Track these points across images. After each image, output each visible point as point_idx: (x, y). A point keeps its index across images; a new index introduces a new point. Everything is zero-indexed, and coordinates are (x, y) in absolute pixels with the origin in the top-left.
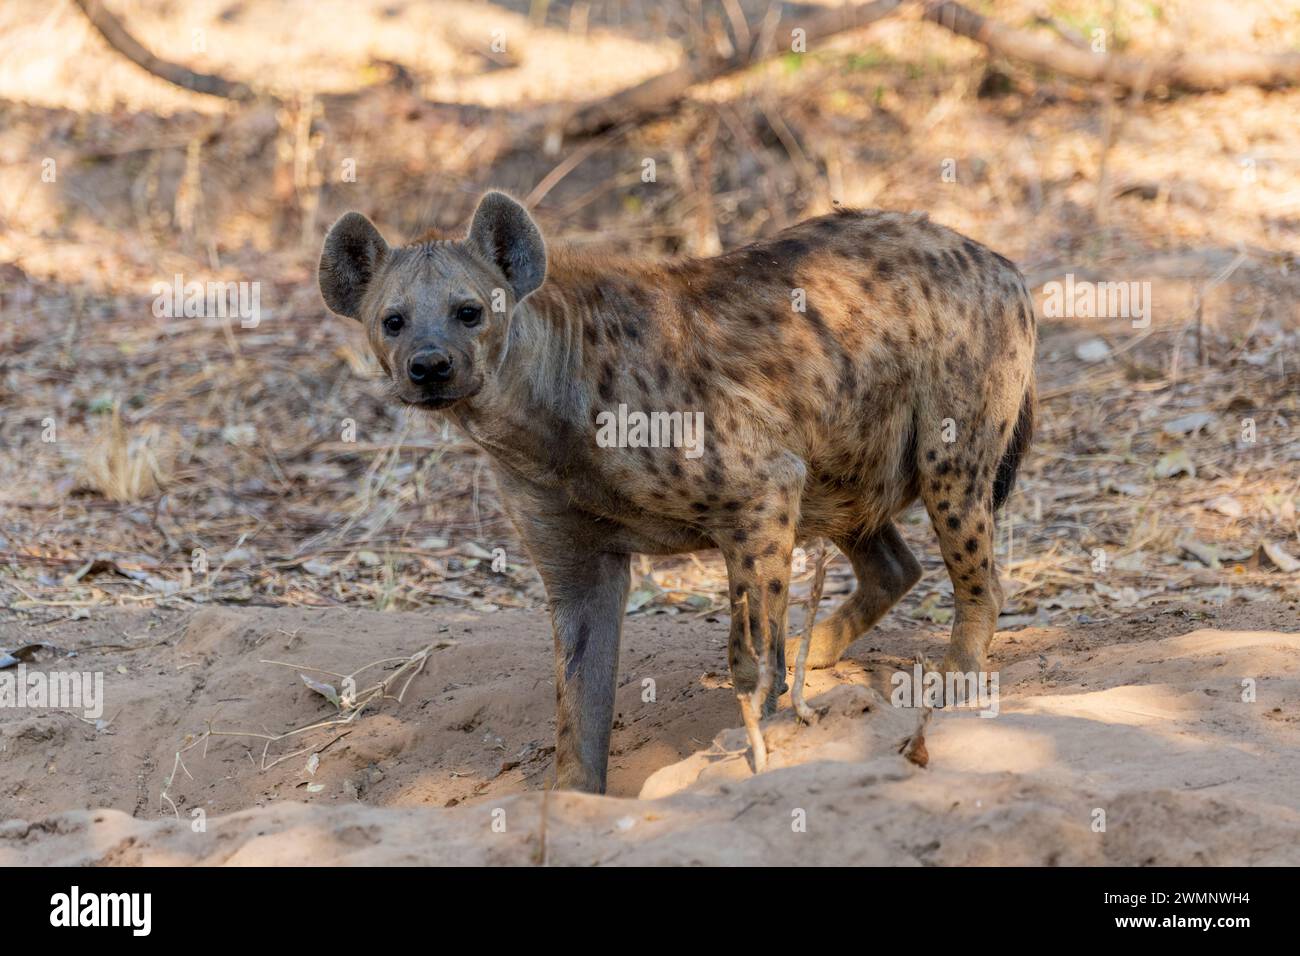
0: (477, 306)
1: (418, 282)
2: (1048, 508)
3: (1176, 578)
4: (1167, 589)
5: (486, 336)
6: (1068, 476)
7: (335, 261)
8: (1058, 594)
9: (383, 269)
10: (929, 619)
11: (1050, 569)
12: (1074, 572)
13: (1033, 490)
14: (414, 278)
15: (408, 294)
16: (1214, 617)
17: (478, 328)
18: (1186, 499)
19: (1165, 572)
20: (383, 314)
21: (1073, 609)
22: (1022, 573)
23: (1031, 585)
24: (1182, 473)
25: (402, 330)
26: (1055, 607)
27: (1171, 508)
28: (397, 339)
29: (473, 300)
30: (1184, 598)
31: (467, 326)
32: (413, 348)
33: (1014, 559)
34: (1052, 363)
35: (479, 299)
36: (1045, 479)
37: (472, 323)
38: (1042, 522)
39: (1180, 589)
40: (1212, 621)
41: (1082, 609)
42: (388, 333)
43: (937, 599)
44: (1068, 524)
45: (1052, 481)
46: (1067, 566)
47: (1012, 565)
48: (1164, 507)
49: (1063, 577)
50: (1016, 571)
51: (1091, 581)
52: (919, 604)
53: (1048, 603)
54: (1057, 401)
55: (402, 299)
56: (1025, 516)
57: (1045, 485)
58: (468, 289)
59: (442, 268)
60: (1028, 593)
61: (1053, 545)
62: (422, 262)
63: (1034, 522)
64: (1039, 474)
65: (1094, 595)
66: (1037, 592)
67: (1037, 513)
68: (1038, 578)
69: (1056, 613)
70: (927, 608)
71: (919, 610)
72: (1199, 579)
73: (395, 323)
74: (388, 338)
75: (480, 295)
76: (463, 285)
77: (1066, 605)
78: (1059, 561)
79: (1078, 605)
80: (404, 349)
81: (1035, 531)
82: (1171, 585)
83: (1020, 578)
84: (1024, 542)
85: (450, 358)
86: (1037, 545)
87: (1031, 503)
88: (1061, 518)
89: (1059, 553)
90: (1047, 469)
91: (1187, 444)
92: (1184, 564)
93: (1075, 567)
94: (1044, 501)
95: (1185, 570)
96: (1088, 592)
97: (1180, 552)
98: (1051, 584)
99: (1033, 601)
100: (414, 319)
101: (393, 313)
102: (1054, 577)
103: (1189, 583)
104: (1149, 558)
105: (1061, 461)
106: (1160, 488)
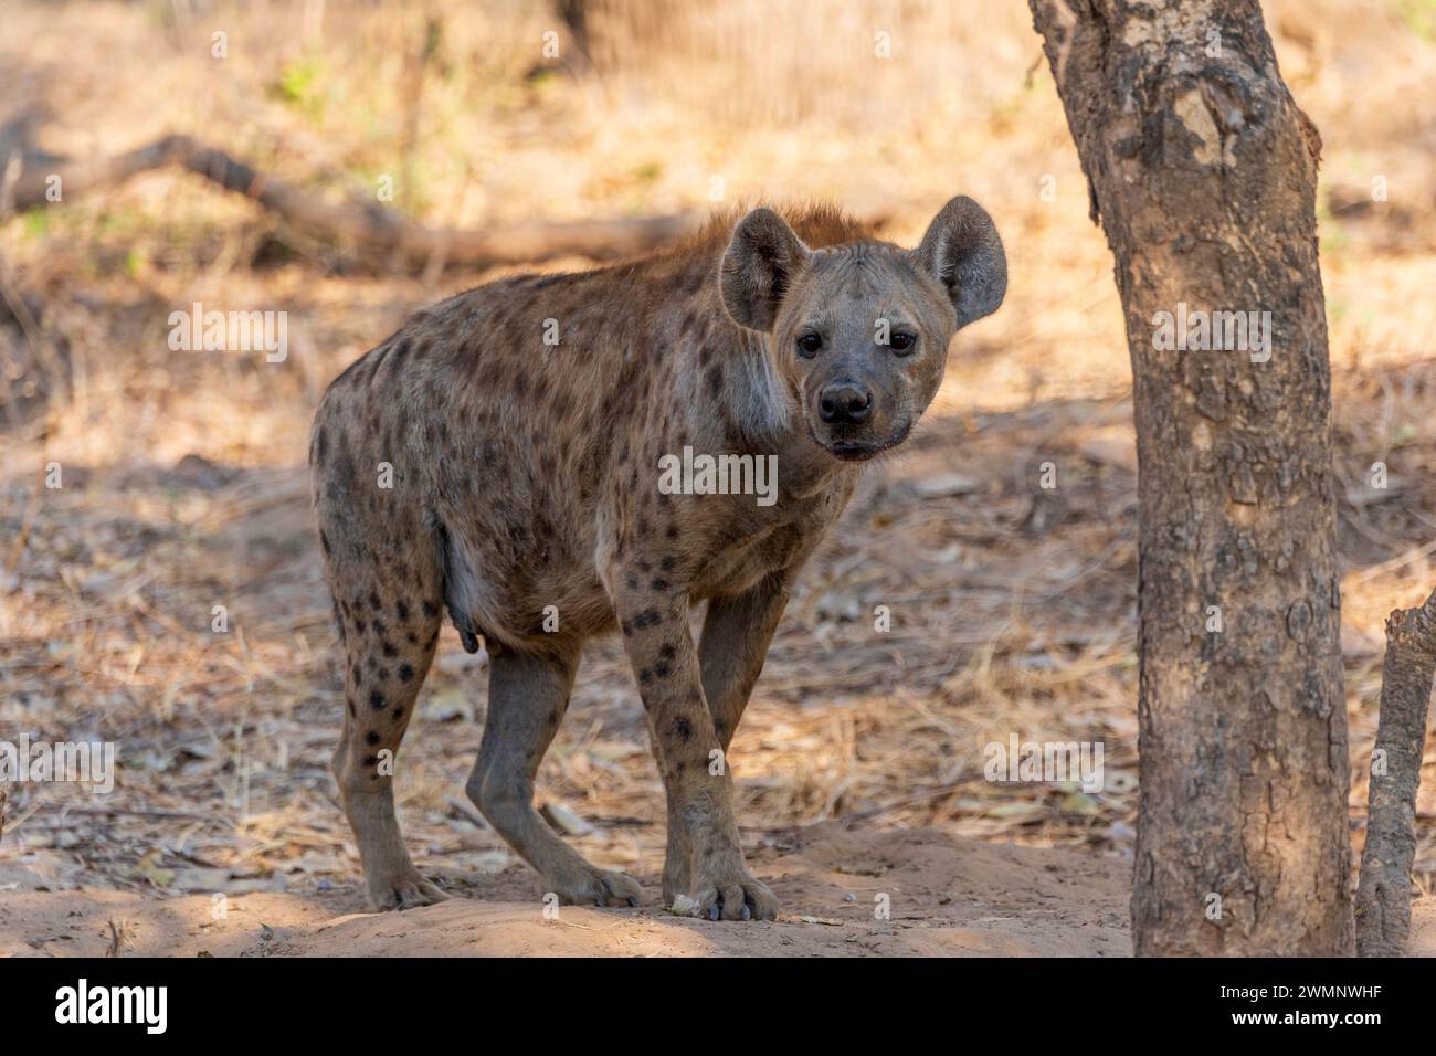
0: (912, 333)
1: (844, 296)
2: (296, 754)
3: (441, 840)
4: (431, 852)
5: (919, 368)
6: (322, 717)
7: (741, 263)
8: (301, 854)
9: (801, 276)
10: (147, 881)
11: (294, 825)
12: (321, 830)
13: (280, 733)
14: (839, 289)
15: (831, 310)
16: (475, 885)
17: (910, 359)
18: (460, 746)
19: (430, 832)
20: (799, 329)
21: (317, 874)
22: (259, 831)
23: (270, 844)
24: (457, 717)
25: (818, 352)
26: (297, 870)
27: (441, 757)
28: (812, 361)
29: (907, 325)
30: (451, 864)
31: (898, 355)
32: (828, 377)
33: (251, 811)
34: (311, 585)
35: (915, 325)
36: (295, 718)
37: (904, 351)
38: (286, 772)
39: (446, 853)
40: (473, 890)
41: (328, 873)
42: (801, 354)
43: (157, 857)
44: (319, 774)
45: (301, 722)
46: (315, 824)
47: (248, 819)
48: (432, 756)
49: (309, 836)
50: (251, 827)
51: (338, 841)
52: (135, 862)
53: (287, 866)
54: (314, 628)
55: (823, 314)
56: (269, 765)
57: (294, 727)
58: (903, 311)
59: (875, 281)
60: (266, 854)
61: (297, 797)
62: (851, 271)
63: (279, 770)
64: (289, 713)
65: (343, 858)
66: (277, 853)
67: (282, 760)
68: (278, 835)
69: (296, 878)
70: (145, 868)
71: (137, 870)
72: (470, 841)
73: (811, 343)
74: (802, 359)
75: (918, 319)
76: (898, 306)
77: (309, 869)
78: (304, 817)
79: (324, 868)
80: (818, 375)
81: (278, 781)
82: (436, 847)
83: (256, 836)
84: (264, 793)
85: (869, 394)
86: (280, 797)
87: (276, 748)
88: (310, 766)
89: (303, 807)
90: (297, 708)
91: (465, 683)
92: (452, 823)
93: (323, 824)
94: (291, 746)
95: (453, 831)
96: (337, 854)
97: (450, 809)
98: (294, 844)
99: (269, 863)
100: (834, 342)
101: (810, 331)
102: (297, 835)
103: (456, 846)
104: (411, 816)
105: (316, 699)
106: (428, 733)
